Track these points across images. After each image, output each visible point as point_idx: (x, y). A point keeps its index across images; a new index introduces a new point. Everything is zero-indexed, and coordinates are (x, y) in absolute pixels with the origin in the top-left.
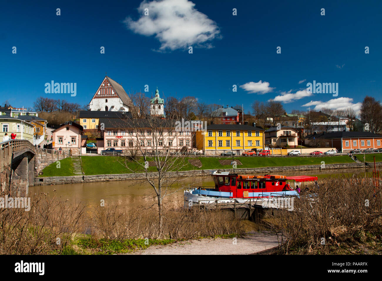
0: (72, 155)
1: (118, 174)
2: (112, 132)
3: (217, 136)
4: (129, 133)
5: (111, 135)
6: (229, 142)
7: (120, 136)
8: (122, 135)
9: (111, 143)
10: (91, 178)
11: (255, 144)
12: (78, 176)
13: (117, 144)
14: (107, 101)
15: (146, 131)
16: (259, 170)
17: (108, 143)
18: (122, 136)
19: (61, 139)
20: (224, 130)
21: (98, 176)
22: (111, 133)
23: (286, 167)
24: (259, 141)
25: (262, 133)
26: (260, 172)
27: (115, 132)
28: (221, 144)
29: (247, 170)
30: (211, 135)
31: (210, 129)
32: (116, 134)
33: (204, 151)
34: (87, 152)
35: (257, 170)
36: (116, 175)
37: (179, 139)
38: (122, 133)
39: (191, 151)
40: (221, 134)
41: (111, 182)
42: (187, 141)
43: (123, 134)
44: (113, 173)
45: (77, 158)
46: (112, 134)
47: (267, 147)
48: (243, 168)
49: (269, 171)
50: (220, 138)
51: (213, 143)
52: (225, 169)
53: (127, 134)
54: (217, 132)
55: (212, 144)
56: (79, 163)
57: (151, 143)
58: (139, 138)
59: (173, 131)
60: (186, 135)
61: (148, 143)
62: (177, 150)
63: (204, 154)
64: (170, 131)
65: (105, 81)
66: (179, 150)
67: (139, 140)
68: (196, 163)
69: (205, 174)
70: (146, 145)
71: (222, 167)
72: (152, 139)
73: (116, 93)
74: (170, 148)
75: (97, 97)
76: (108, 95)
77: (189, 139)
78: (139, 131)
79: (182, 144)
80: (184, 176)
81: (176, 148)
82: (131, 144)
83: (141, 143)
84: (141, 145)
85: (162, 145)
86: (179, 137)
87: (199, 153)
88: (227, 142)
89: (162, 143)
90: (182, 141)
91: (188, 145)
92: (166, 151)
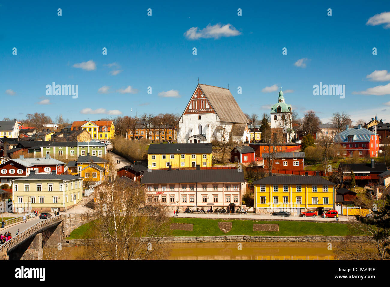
2: (152, 188)
3: (271, 191)
4: (171, 188)
5: (151, 190)
6: (287, 198)
7: (161, 191)
8: (163, 191)
9: (151, 199)
11: (322, 201)
13: (157, 200)
15: (188, 186)
16: (294, 239)
17: (149, 198)
18: (163, 192)
20: (281, 185)
23: (331, 237)
24: (328, 197)
25: (332, 189)
26: (296, 241)
27: (156, 187)
28: (277, 200)
29: (278, 239)
30: (264, 191)
31: (263, 183)
32: (157, 190)
33: (255, 209)
35: (291, 239)
37: (225, 195)
38: (163, 189)
39: (239, 208)
42: (235, 197)
46: (153, 189)
47: (339, 206)
48: (274, 236)
49: (307, 240)
50: (276, 194)
51: (266, 199)
52: (251, 236)
53: (168, 190)
54: (271, 187)
55: (266, 201)
57: (193, 199)
58: (181, 193)
59: (219, 186)
60: (234, 190)
61: (191, 198)
62: (223, 207)
63: (254, 212)
64: (215, 186)
65: (197, 91)
66: (225, 207)
67: (181, 196)
68: (225, 227)
69: (228, 240)
70: (188, 201)
71: (252, 232)
72: (195, 195)
73: (211, 107)
74: (215, 204)
75: (188, 112)
76: (201, 109)
77: (238, 195)
78: (181, 186)
79: (229, 200)
80: (203, 241)
81: (222, 205)
82: (172, 200)
83: (183, 198)
84: (183, 201)
85: (206, 201)
86: (225, 193)
87: (248, 211)
88: (284, 198)
89: (206, 199)
90: (229, 197)
91: (236, 201)
92: (210, 208)
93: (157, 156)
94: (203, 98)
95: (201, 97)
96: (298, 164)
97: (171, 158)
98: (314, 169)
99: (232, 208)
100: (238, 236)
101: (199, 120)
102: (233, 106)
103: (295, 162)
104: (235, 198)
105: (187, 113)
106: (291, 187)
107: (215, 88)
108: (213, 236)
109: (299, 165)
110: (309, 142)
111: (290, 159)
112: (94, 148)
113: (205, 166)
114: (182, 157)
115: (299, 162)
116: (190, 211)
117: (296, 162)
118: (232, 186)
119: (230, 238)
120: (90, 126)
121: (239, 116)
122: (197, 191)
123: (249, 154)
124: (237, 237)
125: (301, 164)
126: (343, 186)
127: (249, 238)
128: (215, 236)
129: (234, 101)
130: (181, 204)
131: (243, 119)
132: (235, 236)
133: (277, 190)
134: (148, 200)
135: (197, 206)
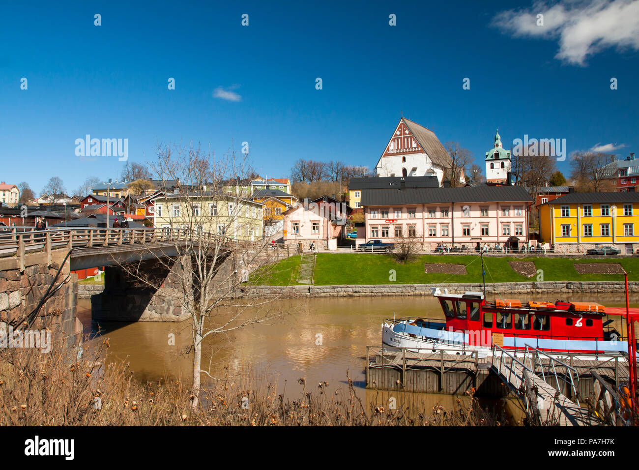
0: (304, 251)
1: (368, 286)
2: (378, 213)
3: (580, 215)
4: (409, 213)
5: (377, 218)
6: (607, 227)
7: (392, 218)
8: (396, 218)
9: (377, 231)
10: (322, 291)
12: (302, 287)
13: (387, 233)
14: (404, 160)
15: (438, 209)
17: (373, 231)
18: (396, 220)
19: (296, 226)
20: (596, 205)
21: (334, 288)
22: (376, 215)
27: (384, 212)
28: (590, 230)
30: (567, 215)
31: (565, 202)
32: (385, 215)
33: (552, 246)
34: (338, 247)
36: (365, 286)
37: (501, 222)
38: (396, 214)
39: (525, 245)
40: (590, 211)
41: (355, 298)
42: (517, 227)
43: (397, 216)
44: (362, 283)
45: (311, 257)
46: (379, 215)
48: (623, 282)
50: (588, 221)
53: (405, 215)
54: (579, 208)
55: (571, 233)
56: (311, 265)
57: (447, 230)
58: (426, 221)
59: (490, 207)
60: (516, 215)
61: (443, 230)
64: (484, 209)
65: (400, 127)
67: (426, 226)
68: (525, 269)
69: (538, 290)
70: (439, 234)
71: (579, 276)
72: (451, 224)
73: (419, 145)
74: (485, 239)
75: (388, 154)
77: (522, 222)
78: (426, 209)
79: (507, 232)
81: (495, 239)
82: (412, 233)
83: (431, 230)
84: (431, 235)
85: (468, 234)
86: (501, 220)
88: (603, 227)
89: (468, 230)
90: (507, 227)
91: (519, 233)
92: (475, 245)
99: (513, 243)
101: (403, 162)
104: (517, 229)
106: (614, 208)
118: (512, 207)
119: (543, 286)
122: (454, 217)
124: (556, 283)
128: (514, 283)
130: (427, 240)
133: (590, 214)
134: (372, 233)
135: (453, 242)
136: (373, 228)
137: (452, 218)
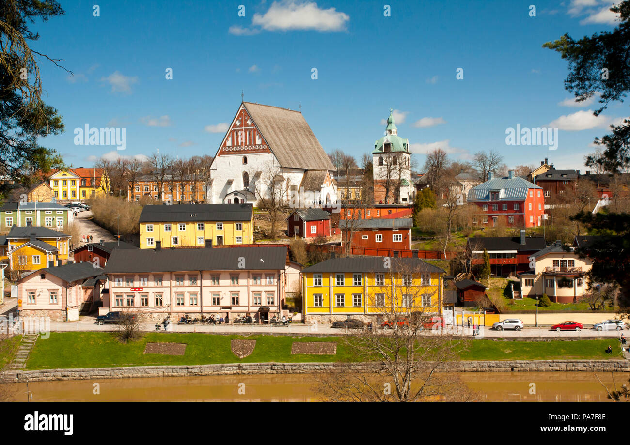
2: (123, 281)
3: (332, 285)
4: (156, 281)
5: (121, 285)
6: (359, 297)
7: (138, 286)
8: (142, 286)
9: (121, 300)
10: (30, 376)
11: (419, 301)
12: (12, 372)
13: (133, 302)
14: (245, 160)
15: (186, 277)
16: (360, 368)
17: (117, 300)
18: (142, 288)
19: (32, 295)
20: (349, 274)
21: (43, 373)
22: (121, 283)
24: (430, 295)
25: (437, 280)
27: (130, 278)
28: (342, 301)
29: (332, 368)
30: (320, 284)
31: (317, 271)
32: (131, 284)
33: (303, 317)
35: (355, 368)
36: (76, 369)
37: (252, 291)
38: (142, 282)
39: (277, 316)
40: (342, 280)
42: (269, 296)
43: (143, 284)
46: (124, 284)
47: (450, 309)
50: (340, 290)
51: (323, 299)
52: (286, 364)
53: (152, 284)
54: (331, 278)
55: (323, 303)
56: (30, 346)
57: (196, 299)
58: (174, 290)
59: (240, 275)
60: (267, 284)
61: (192, 299)
62: (248, 313)
63: (303, 321)
64: (235, 277)
65: (241, 115)
66: (252, 312)
67: (173, 294)
68: (243, 348)
69: (244, 371)
70: (187, 304)
71: (288, 357)
72: (199, 293)
73: (264, 142)
74: (234, 309)
75: (225, 151)
76: (248, 146)
77: (274, 291)
78: (174, 277)
79: (258, 301)
80: (200, 374)
81: (246, 309)
82: (159, 302)
83: (179, 299)
84: (179, 304)
85: (218, 303)
86: (252, 289)
87: (293, 319)
88: (355, 297)
89: (218, 299)
90: (259, 296)
91: (271, 303)
92: (225, 315)
93: (155, 227)
94: (251, 126)
95: (247, 125)
96: (400, 239)
97: (181, 229)
98: (428, 247)
99: (263, 314)
100: (262, 363)
101: (243, 164)
102: (306, 140)
103: (395, 236)
104: (269, 298)
105: (223, 153)
106: (366, 278)
107: (275, 110)
108: (218, 365)
109: (401, 241)
110: (426, 201)
111: (386, 230)
112: (48, 213)
113: (240, 243)
114: (199, 228)
115: (401, 235)
116: (189, 321)
117: (397, 236)
118: (263, 276)
119: (248, 368)
120: (64, 177)
121: (317, 159)
122: (203, 285)
123: (319, 222)
124: (261, 365)
125: (405, 238)
126: (469, 275)
127: (282, 367)
128: (221, 364)
129: (310, 132)
130: (174, 310)
131: (323, 164)
132: (256, 363)
133: (342, 283)
134: (116, 302)
135: (202, 312)
136: (117, 296)
137: (201, 286)
